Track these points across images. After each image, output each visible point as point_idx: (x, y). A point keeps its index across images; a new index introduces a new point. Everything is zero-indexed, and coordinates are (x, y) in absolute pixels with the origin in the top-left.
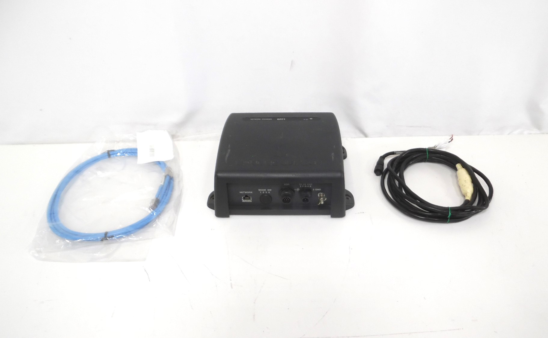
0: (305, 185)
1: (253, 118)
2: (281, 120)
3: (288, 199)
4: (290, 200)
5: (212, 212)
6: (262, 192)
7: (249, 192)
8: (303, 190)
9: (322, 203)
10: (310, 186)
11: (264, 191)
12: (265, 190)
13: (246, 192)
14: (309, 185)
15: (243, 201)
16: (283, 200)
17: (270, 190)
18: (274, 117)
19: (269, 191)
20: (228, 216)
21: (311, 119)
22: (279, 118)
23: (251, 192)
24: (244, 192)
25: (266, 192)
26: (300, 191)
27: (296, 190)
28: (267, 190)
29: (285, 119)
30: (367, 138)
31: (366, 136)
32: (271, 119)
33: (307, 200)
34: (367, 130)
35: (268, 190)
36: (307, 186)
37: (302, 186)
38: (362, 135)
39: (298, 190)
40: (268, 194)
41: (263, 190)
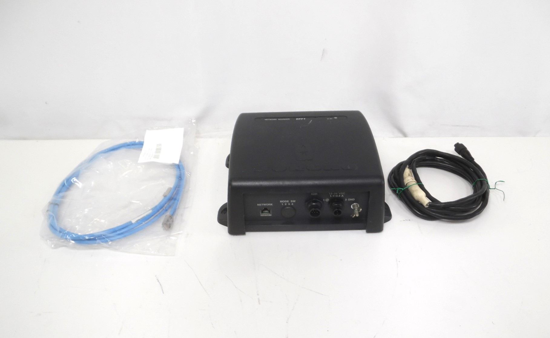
0: (336, 195)
1: (268, 118)
2: (300, 120)
3: (317, 211)
4: (319, 212)
5: (225, 229)
6: (284, 203)
7: (269, 204)
8: (332, 200)
9: (357, 215)
10: (343, 196)
11: (287, 203)
12: (288, 201)
13: (265, 205)
14: (340, 194)
15: (262, 215)
16: (311, 214)
17: (294, 201)
18: (293, 116)
19: (293, 203)
20: (243, 233)
21: (336, 118)
22: (299, 117)
23: (271, 204)
24: (262, 204)
25: (289, 204)
26: (329, 202)
27: (325, 200)
28: (290, 202)
29: (305, 119)
30: (406, 138)
31: (405, 135)
32: (289, 119)
33: (340, 212)
34: (407, 130)
35: (292, 201)
36: (338, 195)
37: (332, 195)
38: (400, 135)
39: (327, 200)
40: (291, 206)
41: (285, 201)
